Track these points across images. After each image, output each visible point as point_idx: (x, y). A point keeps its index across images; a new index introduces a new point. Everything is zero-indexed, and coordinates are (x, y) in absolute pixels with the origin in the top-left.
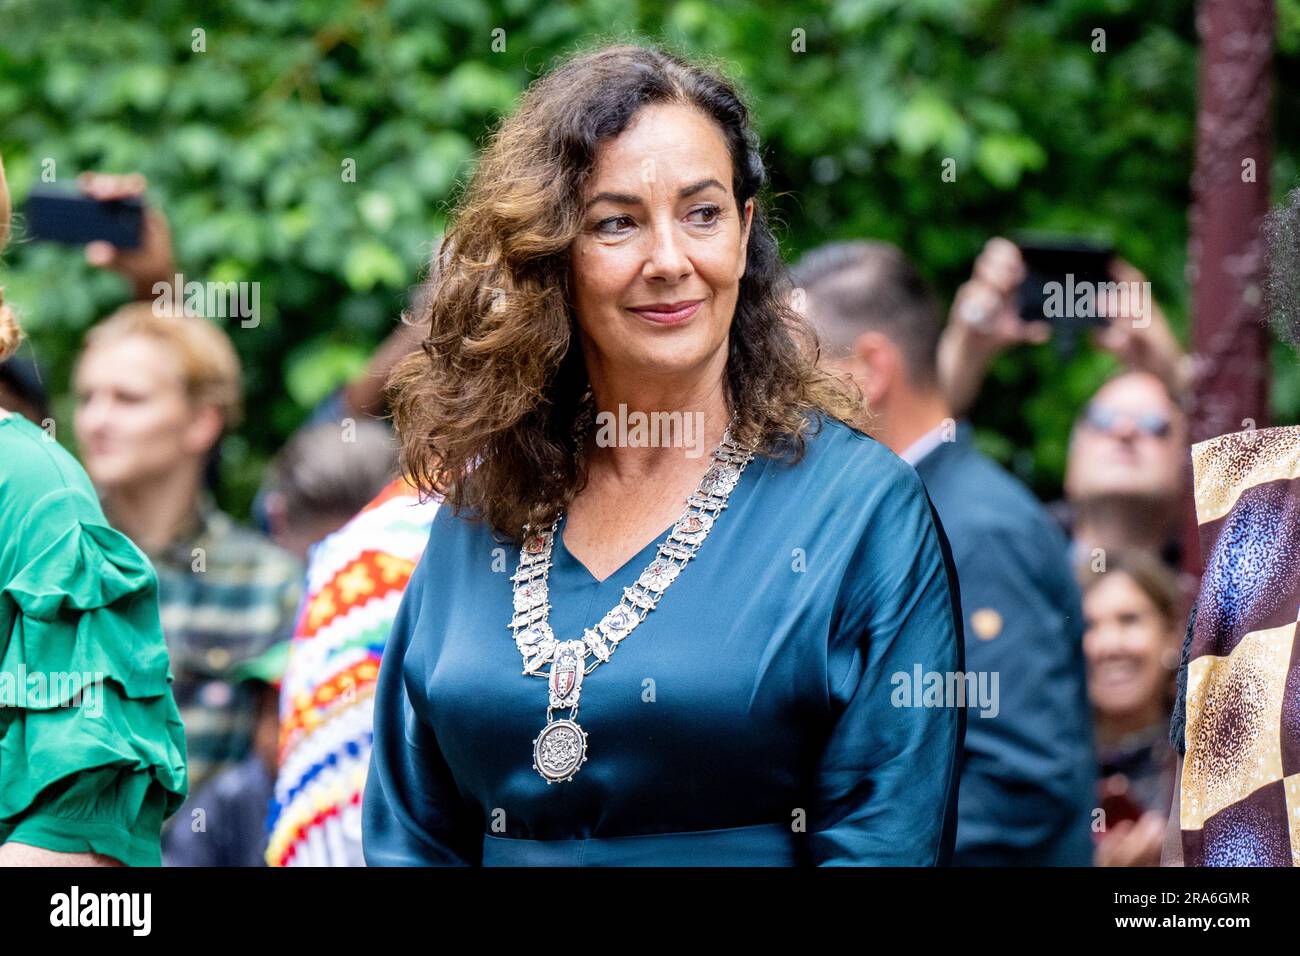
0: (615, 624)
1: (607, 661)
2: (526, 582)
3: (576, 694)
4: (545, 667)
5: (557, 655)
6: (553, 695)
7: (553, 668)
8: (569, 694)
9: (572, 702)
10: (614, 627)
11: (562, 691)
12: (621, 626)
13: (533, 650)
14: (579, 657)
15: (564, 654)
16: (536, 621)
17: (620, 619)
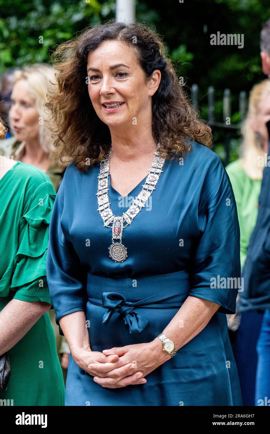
0: (132, 212)
1: (130, 224)
2: (101, 195)
3: (121, 234)
4: (111, 225)
5: (114, 221)
6: (113, 234)
7: (113, 225)
8: (119, 235)
9: (120, 237)
10: (132, 213)
11: (116, 234)
12: (134, 212)
13: (106, 218)
14: (121, 222)
15: (117, 221)
16: (106, 208)
17: (133, 210)
